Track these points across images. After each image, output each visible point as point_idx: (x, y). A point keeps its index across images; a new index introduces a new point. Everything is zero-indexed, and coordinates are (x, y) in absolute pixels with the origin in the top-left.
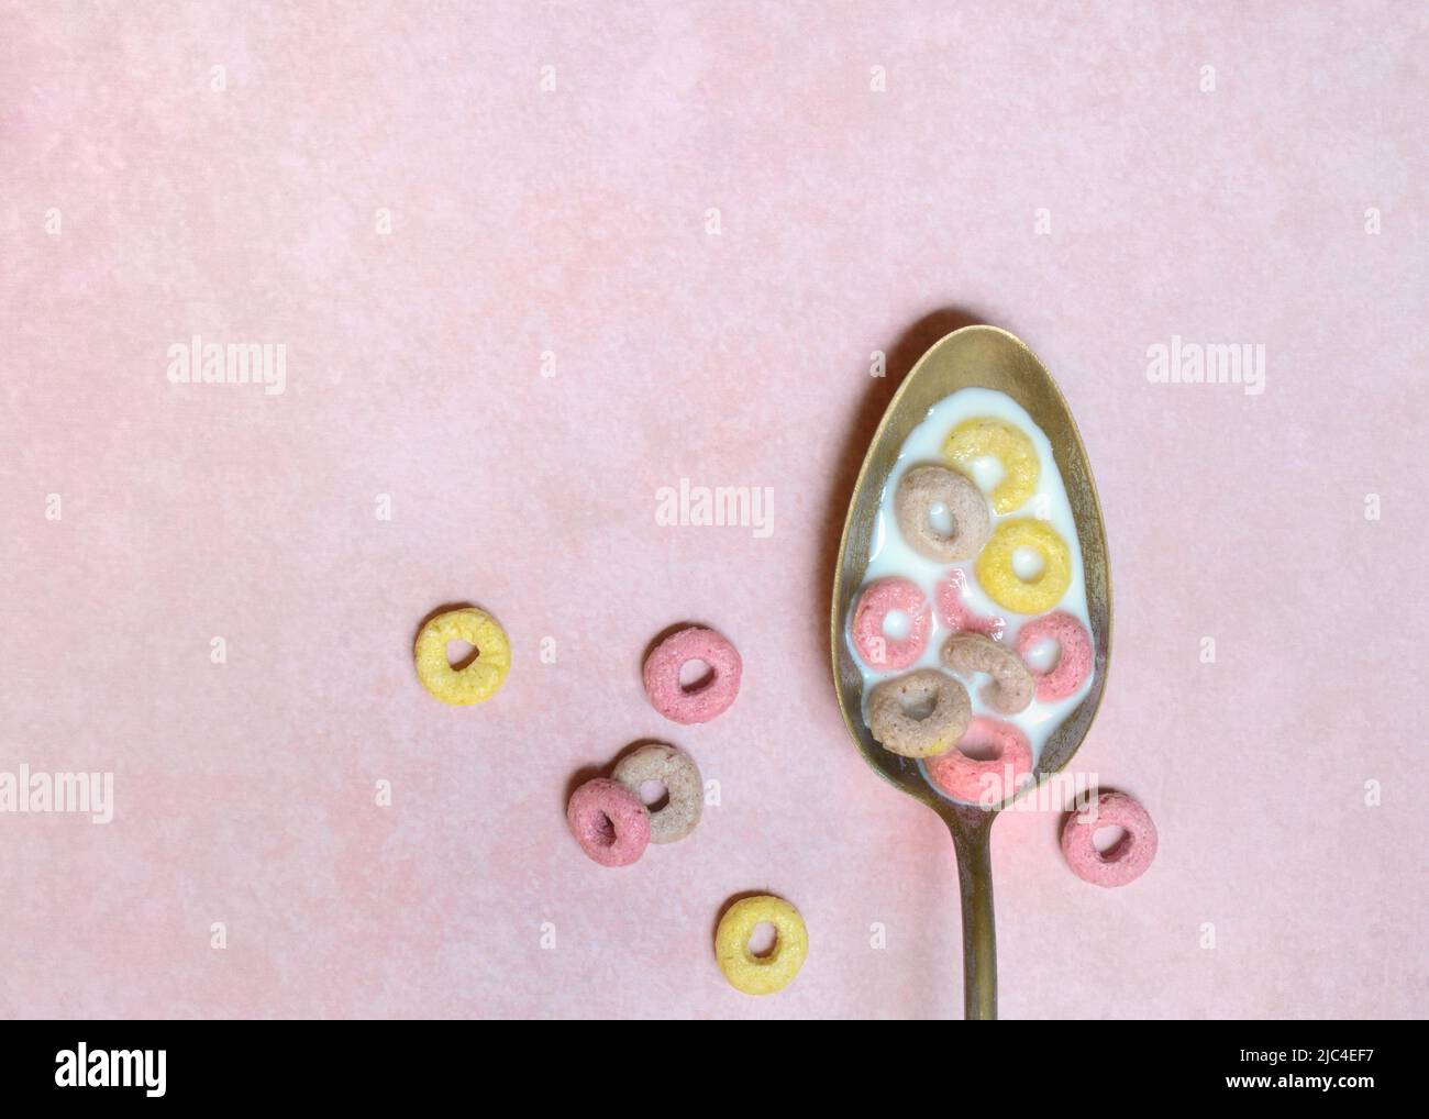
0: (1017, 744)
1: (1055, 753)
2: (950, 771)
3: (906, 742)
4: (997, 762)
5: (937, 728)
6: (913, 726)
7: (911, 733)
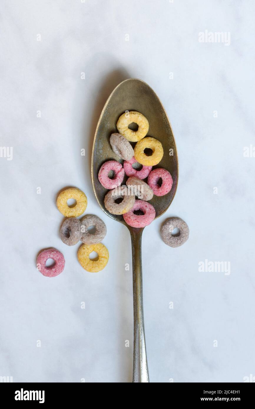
0: (150, 209)
1: (163, 206)
2: (129, 219)
3: (114, 211)
4: (144, 215)
5: (124, 206)
6: (116, 206)
7: (116, 208)
